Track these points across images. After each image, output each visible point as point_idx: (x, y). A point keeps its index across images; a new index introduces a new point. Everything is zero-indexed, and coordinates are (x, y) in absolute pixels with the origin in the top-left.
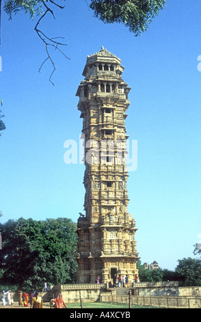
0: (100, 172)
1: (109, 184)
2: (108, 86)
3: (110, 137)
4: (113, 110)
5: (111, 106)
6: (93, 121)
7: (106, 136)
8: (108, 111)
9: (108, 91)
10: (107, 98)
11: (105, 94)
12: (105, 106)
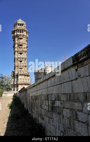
0: (18, 58)
1: (21, 61)
2: (21, 31)
3: (21, 47)
4: (22, 38)
5: (22, 37)
6: (16, 42)
7: (20, 47)
8: (21, 39)
9: (21, 32)
10: (20, 35)
11: (20, 33)
12: (20, 37)
